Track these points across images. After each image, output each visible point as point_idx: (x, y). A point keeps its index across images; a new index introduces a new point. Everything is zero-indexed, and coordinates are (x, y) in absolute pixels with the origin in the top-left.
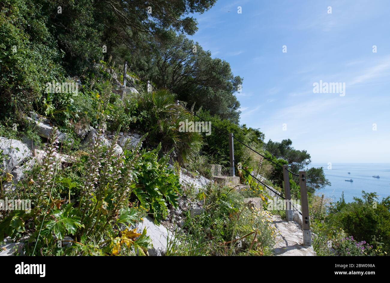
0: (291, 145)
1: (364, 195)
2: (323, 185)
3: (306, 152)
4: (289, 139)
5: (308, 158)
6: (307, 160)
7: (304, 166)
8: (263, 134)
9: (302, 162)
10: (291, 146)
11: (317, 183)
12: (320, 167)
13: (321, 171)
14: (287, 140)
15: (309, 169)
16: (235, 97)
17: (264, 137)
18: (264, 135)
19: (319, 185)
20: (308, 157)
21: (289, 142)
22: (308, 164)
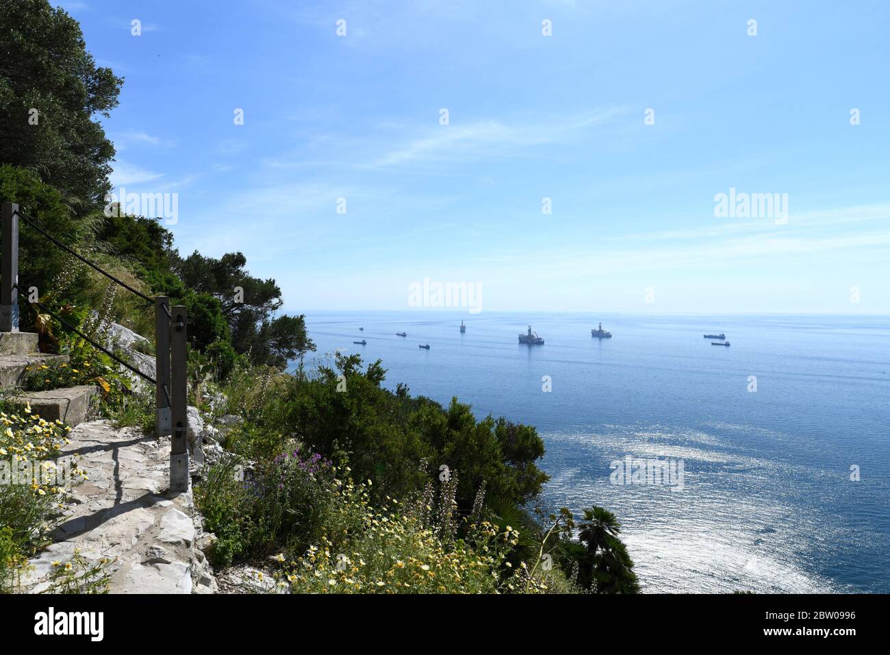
0: (243, 266)
1: (339, 361)
2: (300, 350)
3: (274, 283)
4: (239, 254)
5: (277, 297)
6: (275, 301)
7: (268, 312)
8: (169, 232)
9: (265, 305)
10: (243, 269)
11: (290, 347)
12: (299, 316)
13: (299, 324)
14: (236, 254)
15: (276, 319)
16: (99, 127)
17: (171, 241)
18: (170, 236)
19: (294, 351)
20: (277, 293)
21: (239, 260)
22: (277, 308)
